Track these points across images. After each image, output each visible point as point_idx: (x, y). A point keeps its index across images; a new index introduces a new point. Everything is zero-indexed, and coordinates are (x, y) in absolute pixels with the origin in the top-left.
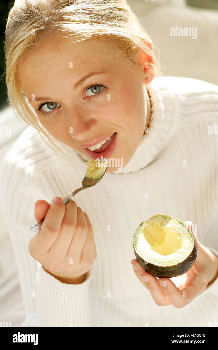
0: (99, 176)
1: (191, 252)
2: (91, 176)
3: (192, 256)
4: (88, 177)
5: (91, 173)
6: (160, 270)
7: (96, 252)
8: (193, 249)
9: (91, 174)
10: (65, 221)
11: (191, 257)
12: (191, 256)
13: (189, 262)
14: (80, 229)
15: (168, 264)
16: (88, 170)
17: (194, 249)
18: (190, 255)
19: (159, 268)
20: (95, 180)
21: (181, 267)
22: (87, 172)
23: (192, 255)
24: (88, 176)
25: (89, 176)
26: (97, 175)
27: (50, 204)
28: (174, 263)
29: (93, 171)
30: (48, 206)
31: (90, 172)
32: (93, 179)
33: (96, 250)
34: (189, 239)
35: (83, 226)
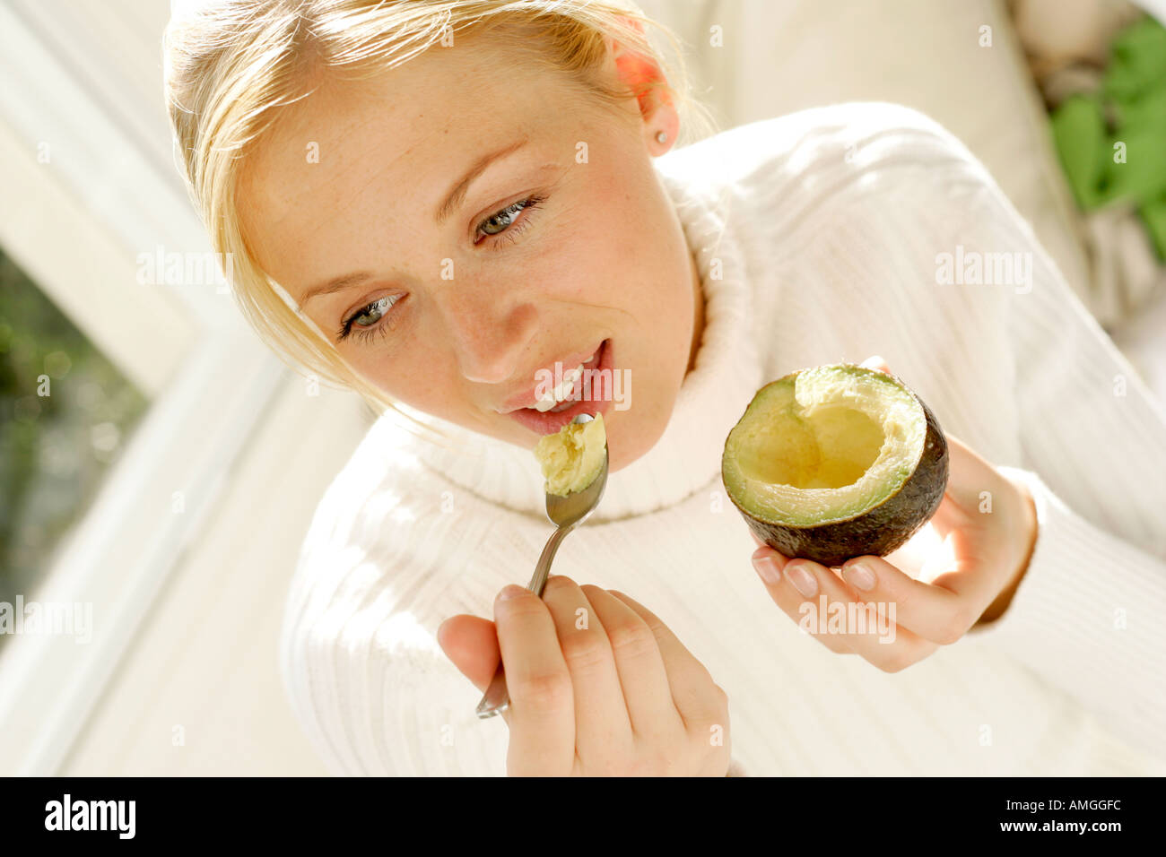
0: (593, 472)
1: (926, 431)
2: (567, 485)
3: (932, 442)
4: (555, 493)
5: (560, 475)
6: (860, 531)
7: (717, 686)
8: (925, 420)
9: (564, 480)
10: (565, 637)
11: (933, 449)
12: (931, 446)
13: (933, 467)
14: (624, 639)
15: (876, 501)
16: (548, 471)
17: (928, 419)
18: (927, 442)
19: (852, 529)
20: (582, 491)
21: (918, 492)
22: (547, 477)
23: (930, 439)
24: (556, 488)
25: (559, 487)
26: (584, 475)
27: (492, 619)
28: (890, 490)
29: (564, 469)
30: (492, 629)
31: (557, 475)
32: (575, 492)
33: (715, 682)
34: (897, 399)
35: (628, 624)
